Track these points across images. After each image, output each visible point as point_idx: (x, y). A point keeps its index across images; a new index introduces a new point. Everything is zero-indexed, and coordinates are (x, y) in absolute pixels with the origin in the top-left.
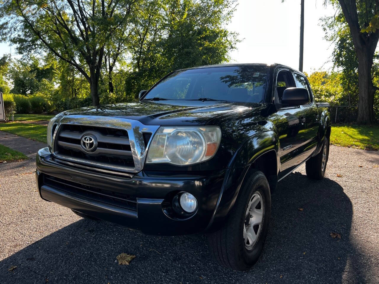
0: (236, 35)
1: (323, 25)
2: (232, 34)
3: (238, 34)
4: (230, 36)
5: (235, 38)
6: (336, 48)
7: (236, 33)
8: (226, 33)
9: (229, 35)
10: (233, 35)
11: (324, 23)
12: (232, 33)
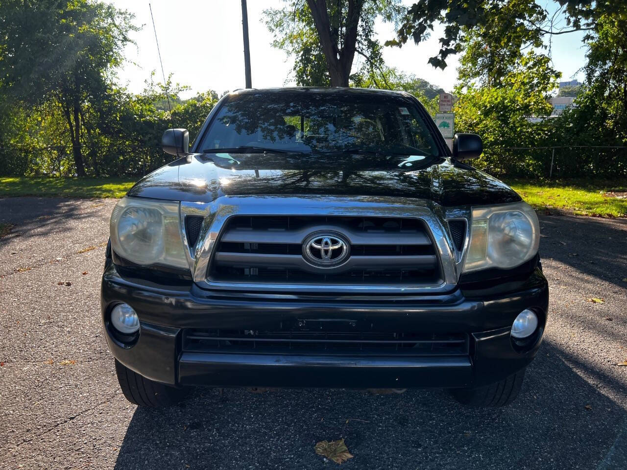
0: (129, 16)
1: (267, 22)
2: (121, 14)
3: (133, 16)
4: (118, 17)
5: (127, 22)
6: (298, 60)
7: (128, 13)
8: (110, 10)
9: (116, 16)
10: (123, 16)
11: (269, 19)
12: (122, 12)
